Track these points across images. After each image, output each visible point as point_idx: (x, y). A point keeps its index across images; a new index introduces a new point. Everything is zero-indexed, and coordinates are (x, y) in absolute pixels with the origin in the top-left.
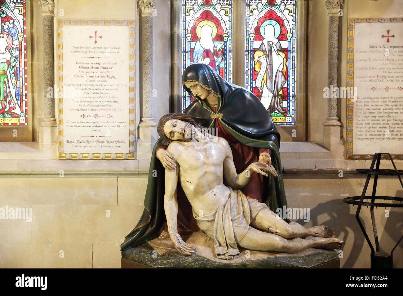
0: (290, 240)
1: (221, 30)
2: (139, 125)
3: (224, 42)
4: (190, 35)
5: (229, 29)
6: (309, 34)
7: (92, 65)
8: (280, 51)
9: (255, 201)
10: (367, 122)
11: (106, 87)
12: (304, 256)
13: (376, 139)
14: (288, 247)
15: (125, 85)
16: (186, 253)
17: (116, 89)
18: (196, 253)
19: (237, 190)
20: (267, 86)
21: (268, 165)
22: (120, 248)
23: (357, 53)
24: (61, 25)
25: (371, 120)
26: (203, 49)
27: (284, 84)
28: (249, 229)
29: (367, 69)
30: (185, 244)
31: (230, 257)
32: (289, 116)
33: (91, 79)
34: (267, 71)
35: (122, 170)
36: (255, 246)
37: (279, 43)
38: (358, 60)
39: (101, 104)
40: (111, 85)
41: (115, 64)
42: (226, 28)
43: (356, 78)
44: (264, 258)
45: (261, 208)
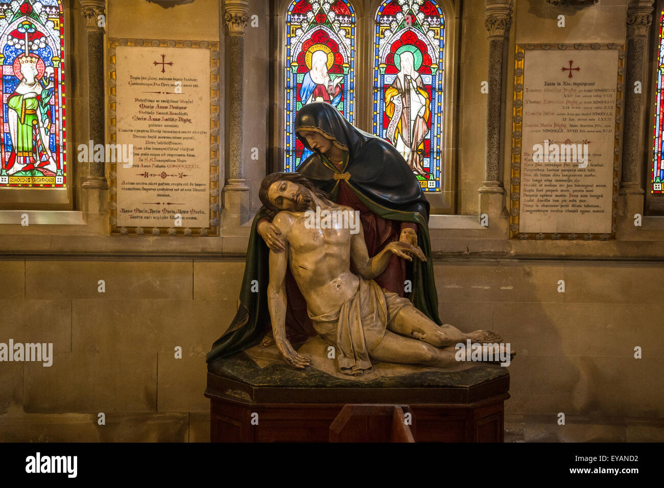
0: (443, 349)
1: (339, 58)
2: (224, 188)
3: (344, 75)
4: (296, 64)
5: (351, 57)
6: (461, 65)
7: (158, 103)
8: (421, 88)
9: (395, 295)
10: (540, 188)
11: (178, 135)
12: (461, 371)
13: (551, 211)
14: (440, 359)
15: (205, 133)
16: (297, 365)
17: (191, 138)
18: (312, 366)
19: (370, 280)
20: (402, 137)
21: (413, 245)
22: (205, 359)
23: (527, 91)
24: (113, 46)
25: (545, 185)
26: (313, 84)
27: (426, 135)
28: (386, 333)
29: (540, 114)
30: (297, 353)
31: (358, 372)
32: (433, 179)
33: (156, 123)
34: (403, 117)
35: (199, 251)
36: (395, 357)
37: (419, 77)
38: (529, 102)
39: (170, 158)
40: (185, 132)
41: (190, 102)
42: (346, 55)
43: (525, 126)
44: (406, 373)
45: (402, 305)
